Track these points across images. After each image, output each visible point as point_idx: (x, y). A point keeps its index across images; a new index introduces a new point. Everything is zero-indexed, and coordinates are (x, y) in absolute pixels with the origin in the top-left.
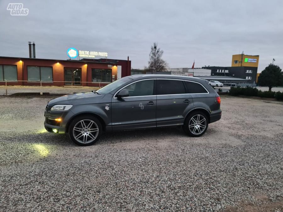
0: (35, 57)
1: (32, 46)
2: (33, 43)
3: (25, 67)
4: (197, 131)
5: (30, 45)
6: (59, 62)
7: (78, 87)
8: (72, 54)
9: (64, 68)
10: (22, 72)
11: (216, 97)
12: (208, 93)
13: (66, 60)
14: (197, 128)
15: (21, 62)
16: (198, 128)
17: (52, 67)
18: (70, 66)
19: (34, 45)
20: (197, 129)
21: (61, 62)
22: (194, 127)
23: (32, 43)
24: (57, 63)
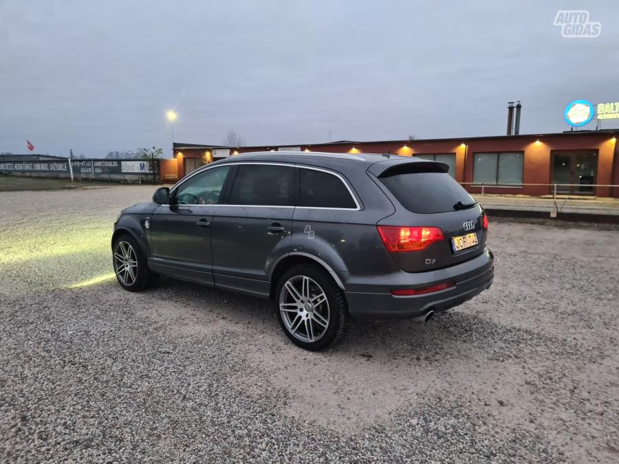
0: (517, 132)
1: (514, 111)
2: (518, 103)
3: (471, 156)
4: (302, 330)
5: (511, 109)
6: (540, 141)
7: (578, 199)
8: (578, 116)
9: (552, 151)
10: (463, 165)
11: (377, 226)
12: (356, 207)
13: (561, 132)
14: (306, 319)
15: (463, 147)
16: (308, 320)
17: (523, 152)
18: (565, 146)
19: (519, 107)
20: (304, 321)
21: (545, 138)
22: (296, 314)
23: (515, 105)
24: (536, 140)
